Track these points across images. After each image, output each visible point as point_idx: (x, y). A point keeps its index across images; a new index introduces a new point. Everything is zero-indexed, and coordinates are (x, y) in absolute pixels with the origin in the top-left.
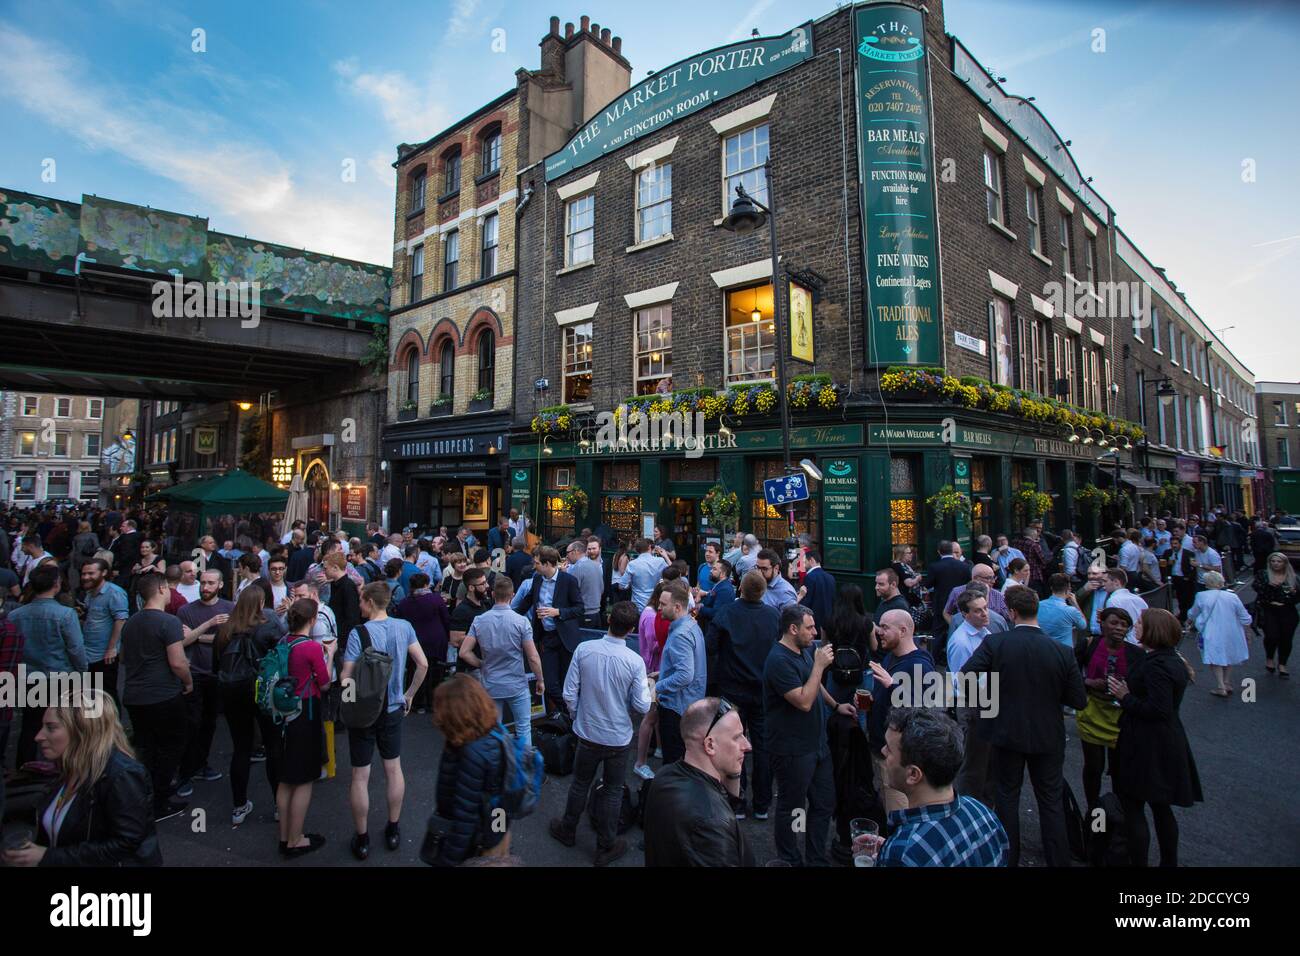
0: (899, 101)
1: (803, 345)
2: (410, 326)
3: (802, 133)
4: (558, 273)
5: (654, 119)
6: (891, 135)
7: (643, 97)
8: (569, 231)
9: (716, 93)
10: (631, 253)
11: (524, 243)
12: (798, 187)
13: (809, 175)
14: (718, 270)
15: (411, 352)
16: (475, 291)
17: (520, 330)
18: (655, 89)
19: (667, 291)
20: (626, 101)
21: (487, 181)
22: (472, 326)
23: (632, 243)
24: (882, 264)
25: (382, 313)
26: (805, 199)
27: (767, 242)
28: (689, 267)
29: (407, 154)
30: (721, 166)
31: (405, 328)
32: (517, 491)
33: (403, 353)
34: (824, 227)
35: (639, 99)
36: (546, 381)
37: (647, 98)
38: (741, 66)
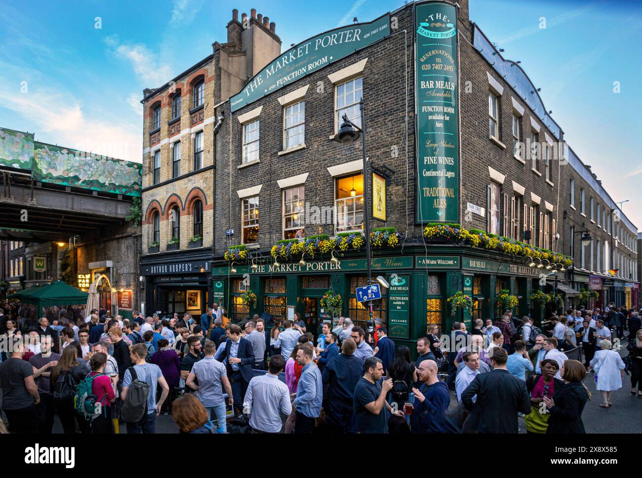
0: (440, 63)
1: (380, 210)
2: (154, 198)
3: (382, 83)
4: (239, 167)
5: (295, 74)
6: (435, 85)
7: (288, 60)
8: (245, 142)
9: (331, 58)
10: (281, 156)
11: (219, 149)
12: (379, 116)
13: (385, 108)
14: (331, 166)
15: (155, 214)
16: (191, 177)
17: (218, 201)
18: (295, 55)
19: (302, 178)
20: (278, 62)
21: (196, 111)
22: (189, 198)
23: (281, 149)
24: (427, 162)
25: (138, 190)
26: (383, 123)
27: (360, 149)
28: (314, 164)
29: (149, 94)
30: (334, 103)
31: (151, 199)
32: (217, 293)
33: (150, 213)
35: (286, 61)
36: (233, 230)
37: (291, 61)
38: (347, 41)
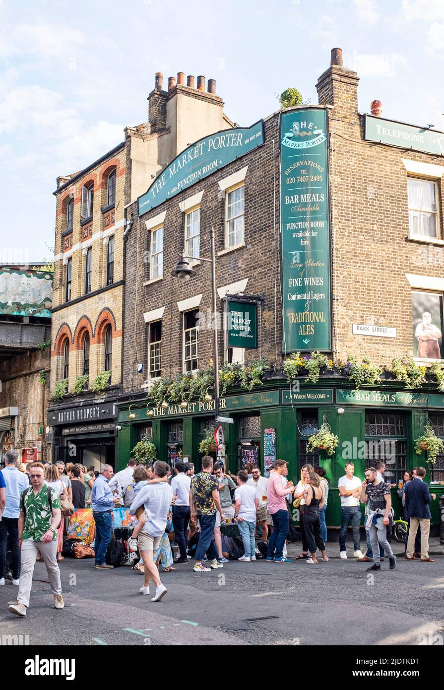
2: (64, 321)
3: (259, 194)
4: (145, 284)
5: (192, 177)
6: (300, 199)
7: (187, 161)
8: (153, 253)
9: (221, 162)
11: (128, 260)
12: (256, 232)
13: (261, 224)
14: (220, 287)
15: (65, 341)
16: (101, 295)
17: (126, 326)
18: (192, 155)
19: (197, 300)
20: (179, 161)
21: (108, 211)
22: (100, 322)
24: (292, 285)
25: (49, 309)
26: (259, 240)
27: (242, 268)
28: (207, 284)
29: (62, 185)
30: (225, 212)
31: (61, 322)
33: (60, 341)
34: (267, 260)
35: (185, 161)
37: (189, 161)
38: (232, 145)
